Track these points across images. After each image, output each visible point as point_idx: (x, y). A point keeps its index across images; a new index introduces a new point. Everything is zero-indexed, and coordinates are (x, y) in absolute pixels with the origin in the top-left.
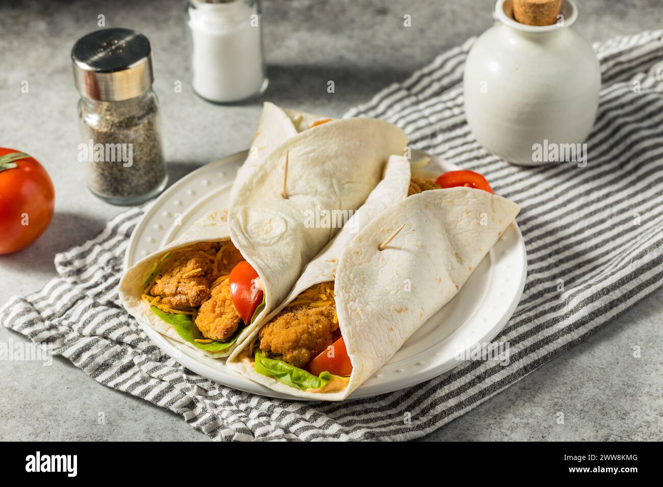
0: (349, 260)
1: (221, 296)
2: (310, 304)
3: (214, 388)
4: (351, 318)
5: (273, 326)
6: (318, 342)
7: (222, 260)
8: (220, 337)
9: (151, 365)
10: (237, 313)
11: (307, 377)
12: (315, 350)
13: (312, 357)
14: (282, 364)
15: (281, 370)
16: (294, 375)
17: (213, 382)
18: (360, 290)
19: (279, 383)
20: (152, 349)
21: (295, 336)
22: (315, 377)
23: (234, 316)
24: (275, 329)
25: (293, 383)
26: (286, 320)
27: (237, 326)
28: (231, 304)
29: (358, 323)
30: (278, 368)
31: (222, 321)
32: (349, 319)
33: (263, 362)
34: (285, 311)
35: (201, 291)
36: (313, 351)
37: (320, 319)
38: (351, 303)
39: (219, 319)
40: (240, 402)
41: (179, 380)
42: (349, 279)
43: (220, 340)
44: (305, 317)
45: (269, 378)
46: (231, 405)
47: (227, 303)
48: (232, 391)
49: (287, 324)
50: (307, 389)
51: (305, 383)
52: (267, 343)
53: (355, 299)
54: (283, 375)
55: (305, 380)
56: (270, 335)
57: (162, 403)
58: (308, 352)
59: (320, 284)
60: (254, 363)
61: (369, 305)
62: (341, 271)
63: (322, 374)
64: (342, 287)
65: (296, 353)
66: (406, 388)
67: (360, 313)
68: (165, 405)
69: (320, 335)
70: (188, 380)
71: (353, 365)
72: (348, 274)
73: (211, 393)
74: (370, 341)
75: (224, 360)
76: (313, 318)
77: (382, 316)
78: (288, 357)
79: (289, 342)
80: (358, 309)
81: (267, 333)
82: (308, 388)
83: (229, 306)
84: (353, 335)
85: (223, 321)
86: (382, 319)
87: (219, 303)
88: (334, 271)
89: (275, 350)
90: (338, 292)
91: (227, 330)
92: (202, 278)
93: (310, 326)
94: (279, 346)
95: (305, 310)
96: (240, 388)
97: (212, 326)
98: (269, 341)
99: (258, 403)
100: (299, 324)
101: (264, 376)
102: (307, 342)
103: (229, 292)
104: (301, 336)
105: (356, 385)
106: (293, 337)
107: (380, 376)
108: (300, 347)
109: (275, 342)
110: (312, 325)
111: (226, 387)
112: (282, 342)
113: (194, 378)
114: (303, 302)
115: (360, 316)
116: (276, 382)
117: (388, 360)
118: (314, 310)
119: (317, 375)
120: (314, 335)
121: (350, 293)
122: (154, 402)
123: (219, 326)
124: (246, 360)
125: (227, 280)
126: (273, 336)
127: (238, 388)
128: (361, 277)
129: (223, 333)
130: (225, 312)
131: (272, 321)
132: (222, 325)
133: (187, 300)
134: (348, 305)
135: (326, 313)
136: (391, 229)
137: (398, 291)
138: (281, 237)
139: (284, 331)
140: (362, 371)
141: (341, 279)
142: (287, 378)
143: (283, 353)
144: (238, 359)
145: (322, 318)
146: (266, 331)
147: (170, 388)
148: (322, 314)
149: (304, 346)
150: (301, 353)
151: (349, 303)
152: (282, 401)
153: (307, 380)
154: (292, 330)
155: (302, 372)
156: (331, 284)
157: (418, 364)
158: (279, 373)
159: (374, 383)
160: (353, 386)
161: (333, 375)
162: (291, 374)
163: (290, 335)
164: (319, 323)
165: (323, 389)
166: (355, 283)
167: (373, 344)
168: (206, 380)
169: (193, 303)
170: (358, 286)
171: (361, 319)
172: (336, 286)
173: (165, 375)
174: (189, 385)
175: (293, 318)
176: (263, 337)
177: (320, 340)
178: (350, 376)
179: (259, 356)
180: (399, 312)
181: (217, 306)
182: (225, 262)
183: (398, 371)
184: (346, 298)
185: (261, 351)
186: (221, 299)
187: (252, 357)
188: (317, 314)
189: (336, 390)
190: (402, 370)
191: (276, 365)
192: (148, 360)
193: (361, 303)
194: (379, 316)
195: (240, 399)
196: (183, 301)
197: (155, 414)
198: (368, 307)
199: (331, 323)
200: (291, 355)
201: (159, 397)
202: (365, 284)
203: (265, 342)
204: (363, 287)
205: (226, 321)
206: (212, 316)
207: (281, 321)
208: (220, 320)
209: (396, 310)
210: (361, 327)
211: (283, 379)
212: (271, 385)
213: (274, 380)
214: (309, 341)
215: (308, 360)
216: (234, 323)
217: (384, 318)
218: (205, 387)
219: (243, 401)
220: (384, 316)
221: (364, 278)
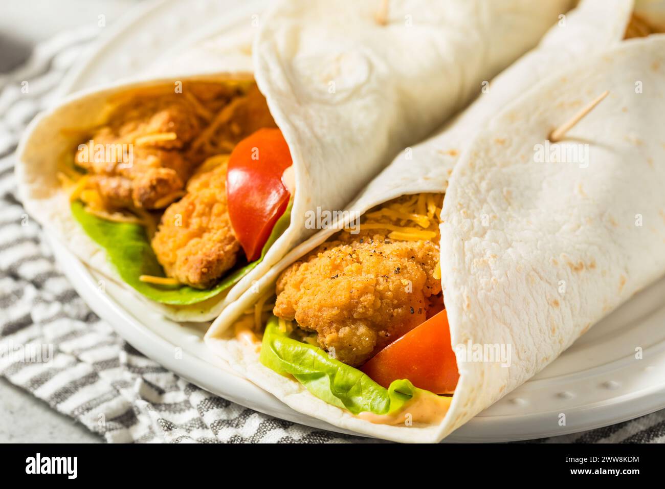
0: (482, 154)
1: (206, 194)
2: (390, 232)
3: (177, 388)
4: (469, 269)
5: (307, 269)
6: (395, 314)
7: (229, 122)
8: (194, 277)
9: (65, 326)
10: (233, 232)
11: (365, 388)
12: (386, 331)
13: (379, 345)
14: (316, 354)
15: (312, 365)
16: (337, 379)
17: (177, 377)
18: (498, 214)
19: (304, 393)
20: (70, 296)
21: (348, 295)
22: (381, 388)
23: (225, 238)
24: (309, 276)
25: (334, 395)
26: (335, 260)
27: (233, 258)
28: (224, 212)
29: (483, 281)
30: (306, 361)
31: (200, 246)
32: (464, 272)
33: (278, 345)
34: (336, 242)
35: (161, 181)
36: (382, 333)
37: (406, 267)
38: (474, 240)
39: (195, 241)
40: (221, 423)
41: (112, 363)
42: (477, 191)
43: (194, 284)
44: (374, 259)
45: (286, 379)
46: (203, 426)
47: (217, 209)
48: (211, 398)
49: (336, 270)
50: (361, 414)
51: (359, 400)
52: (289, 303)
53: (485, 233)
54: (316, 377)
55: (359, 392)
56: (297, 287)
57: (66, 407)
58: (372, 333)
59: (418, 195)
60: (260, 345)
61: (512, 247)
62: (463, 174)
63: (396, 384)
64: (460, 205)
65: (344, 331)
66: (574, 434)
67: (491, 262)
68: (73, 412)
69: (400, 300)
70: (129, 366)
71: (460, 371)
72: (477, 180)
73: (169, 398)
74: (505, 323)
75: (200, 328)
76: (391, 263)
77: (538, 273)
78: (328, 339)
79: (333, 307)
80: (489, 253)
81: (292, 282)
82: (363, 410)
83: (219, 215)
84: (468, 306)
85: (204, 245)
86: (538, 279)
87: (199, 208)
88: (450, 172)
89: (303, 321)
90: (448, 215)
91: (209, 265)
92: (174, 154)
93: (381, 279)
94: (311, 313)
95: (376, 243)
96: (226, 395)
97: (181, 254)
98: (293, 300)
99: (259, 430)
100: (359, 272)
101: (277, 375)
102: (370, 312)
103: (222, 186)
104: (359, 297)
105: (465, 415)
106: (342, 297)
107: (522, 402)
108: (354, 321)
109: (306, 304)
110: (386, 277)
111: (200, 389)
112: (317, 306)
113: (140, 363)
114: (376, 226)
115: (489, 267)
116: (301, 390)
117: (541, 367)
118: (395, 246)
119: (386, 386)
120: (387, 297)
121: (474, 217)
122: (52, 404)
123: (194, 255)
124: (246, 337)
125: (225, 166)
126: (302, 291)
127: (222, 393)
128: (505, 189)
129: (199, 271)
130: (210, 226)
131: (305, 258)
132: (200, 252)
133: (131, 191)
134: (466, 243)
135: (420, 255)
136: (578, 103)
137: (579, 227)
138: (355, 93)
139: (326, 284)
140: (480, 386)
141: (459, 190)
142: (323, 383)
143: (318, 329)
144: (231, 331)
145: (411, 265)
146: (291, 278)
147: (92, 378)
148: (412, 256)
149: (364, 319)
150: (355, 334)
151: (469, 238)
152: (309, 433)
153: (364, 393)
154: (342, 284)
155: (354, 376)
156: (438, 198)
157: (606, 386)
158: (307, 371)
159: (506, 414)
160: (457, 416)
161: (418, 390)
162: (332, 377)
163: (338, 293)
164: (403, 274)
165: (395, 416)
166: (489, 199)
167: (511, 330)
168: (163, 369)
169: (140, 201)
170: (494, 208)
171: (491, 276)
172: (446, 202)
173: (87, 349)
174: (127, 375)
175: (349, 257)
176: (283, 290)
177: (400, 310)
178: (451, 395)
179: (273, 332)
180: (576, 269)
181: (195, 214)
182: (235, 129)
183: (560, 396)
184: (465, 229)
185: (277, 320)
186: (206, 200)
187: (259, 331)
188: (400, 256)
189: (420, 422)
190: (570, 394)
191: (303, 353)
192: (63, 315)
193: (497, 242)
194: (532, 273)
195: (224, 417)
196: (123, 192)
197: (54, 427)
198: (510, 250)
199: (429, 277)
200: (334, 335)
201: (63, 394)
202: (510, 204)
203: (285, 301)
204: (505, 210)
205: (208, 246)
206: (182, 234)
207: (323, 261)
208: (198, 243)
209: (571, 265)
210: (489, 291)
211: (314, 384)
212: (287, 394)
213: (293, 385)
214: (375, 311)
215: (372, 349)
216: (226, 253)
217: (541, 278)
218: (162, 384)
219: (229, 423)
220: (542, 274)
221: (509, 193)
